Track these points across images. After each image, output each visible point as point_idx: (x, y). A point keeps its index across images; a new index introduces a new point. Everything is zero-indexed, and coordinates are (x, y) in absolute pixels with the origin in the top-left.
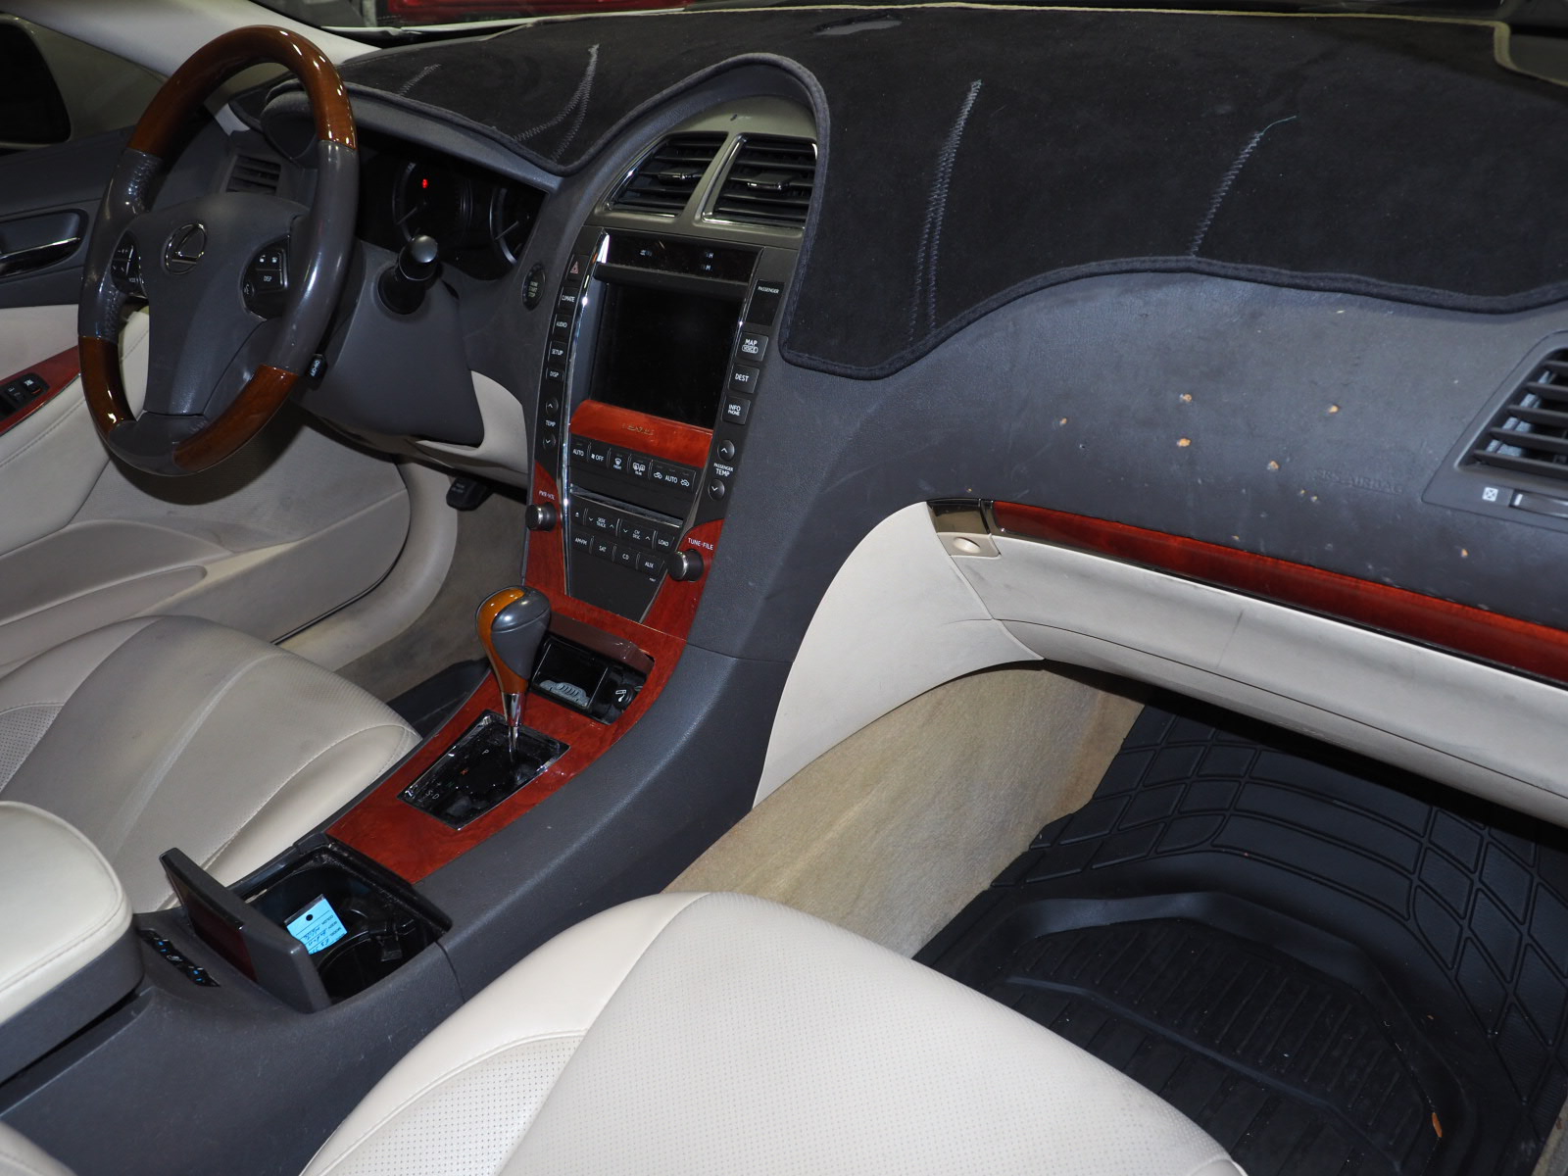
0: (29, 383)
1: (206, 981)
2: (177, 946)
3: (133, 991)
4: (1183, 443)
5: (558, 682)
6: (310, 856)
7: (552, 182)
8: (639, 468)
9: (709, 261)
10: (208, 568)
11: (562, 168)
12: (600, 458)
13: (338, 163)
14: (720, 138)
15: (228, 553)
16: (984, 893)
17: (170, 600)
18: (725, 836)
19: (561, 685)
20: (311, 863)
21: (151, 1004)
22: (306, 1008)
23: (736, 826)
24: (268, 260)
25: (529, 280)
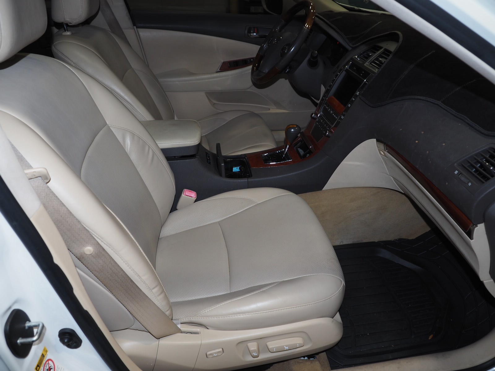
0: (252, 60)
1: (210, 163)
2: (210, 157)
3: (195, 154)
4: (417, 142)
5: (301, 149)
6: (242, 158)
7: (350, 49)
8: (332, 112)
9: (362, 73)
10: (271, 109)
11: (352, 46)
12: (327, 108)
13: (305, 31)
14: (381, 48)
15: (276, 108)
16: (375, 242)
17: (261, 112)
18: (314, 192)
19: (301, 150)
20: (242, 159)
21: (196, 159)
22: (221, 175)
23: (317, 192)
24: (286, 47)
25: (336, 68)
